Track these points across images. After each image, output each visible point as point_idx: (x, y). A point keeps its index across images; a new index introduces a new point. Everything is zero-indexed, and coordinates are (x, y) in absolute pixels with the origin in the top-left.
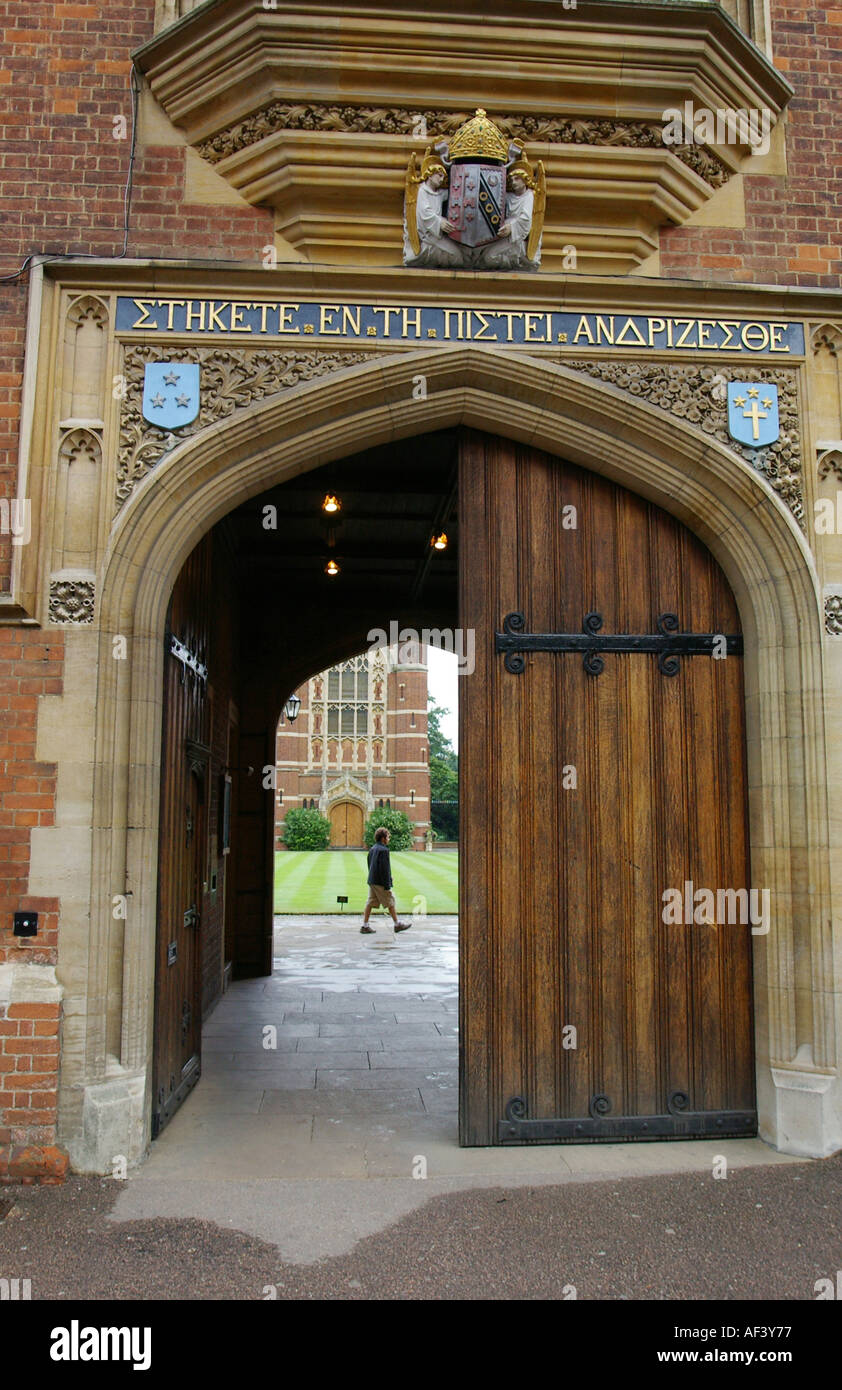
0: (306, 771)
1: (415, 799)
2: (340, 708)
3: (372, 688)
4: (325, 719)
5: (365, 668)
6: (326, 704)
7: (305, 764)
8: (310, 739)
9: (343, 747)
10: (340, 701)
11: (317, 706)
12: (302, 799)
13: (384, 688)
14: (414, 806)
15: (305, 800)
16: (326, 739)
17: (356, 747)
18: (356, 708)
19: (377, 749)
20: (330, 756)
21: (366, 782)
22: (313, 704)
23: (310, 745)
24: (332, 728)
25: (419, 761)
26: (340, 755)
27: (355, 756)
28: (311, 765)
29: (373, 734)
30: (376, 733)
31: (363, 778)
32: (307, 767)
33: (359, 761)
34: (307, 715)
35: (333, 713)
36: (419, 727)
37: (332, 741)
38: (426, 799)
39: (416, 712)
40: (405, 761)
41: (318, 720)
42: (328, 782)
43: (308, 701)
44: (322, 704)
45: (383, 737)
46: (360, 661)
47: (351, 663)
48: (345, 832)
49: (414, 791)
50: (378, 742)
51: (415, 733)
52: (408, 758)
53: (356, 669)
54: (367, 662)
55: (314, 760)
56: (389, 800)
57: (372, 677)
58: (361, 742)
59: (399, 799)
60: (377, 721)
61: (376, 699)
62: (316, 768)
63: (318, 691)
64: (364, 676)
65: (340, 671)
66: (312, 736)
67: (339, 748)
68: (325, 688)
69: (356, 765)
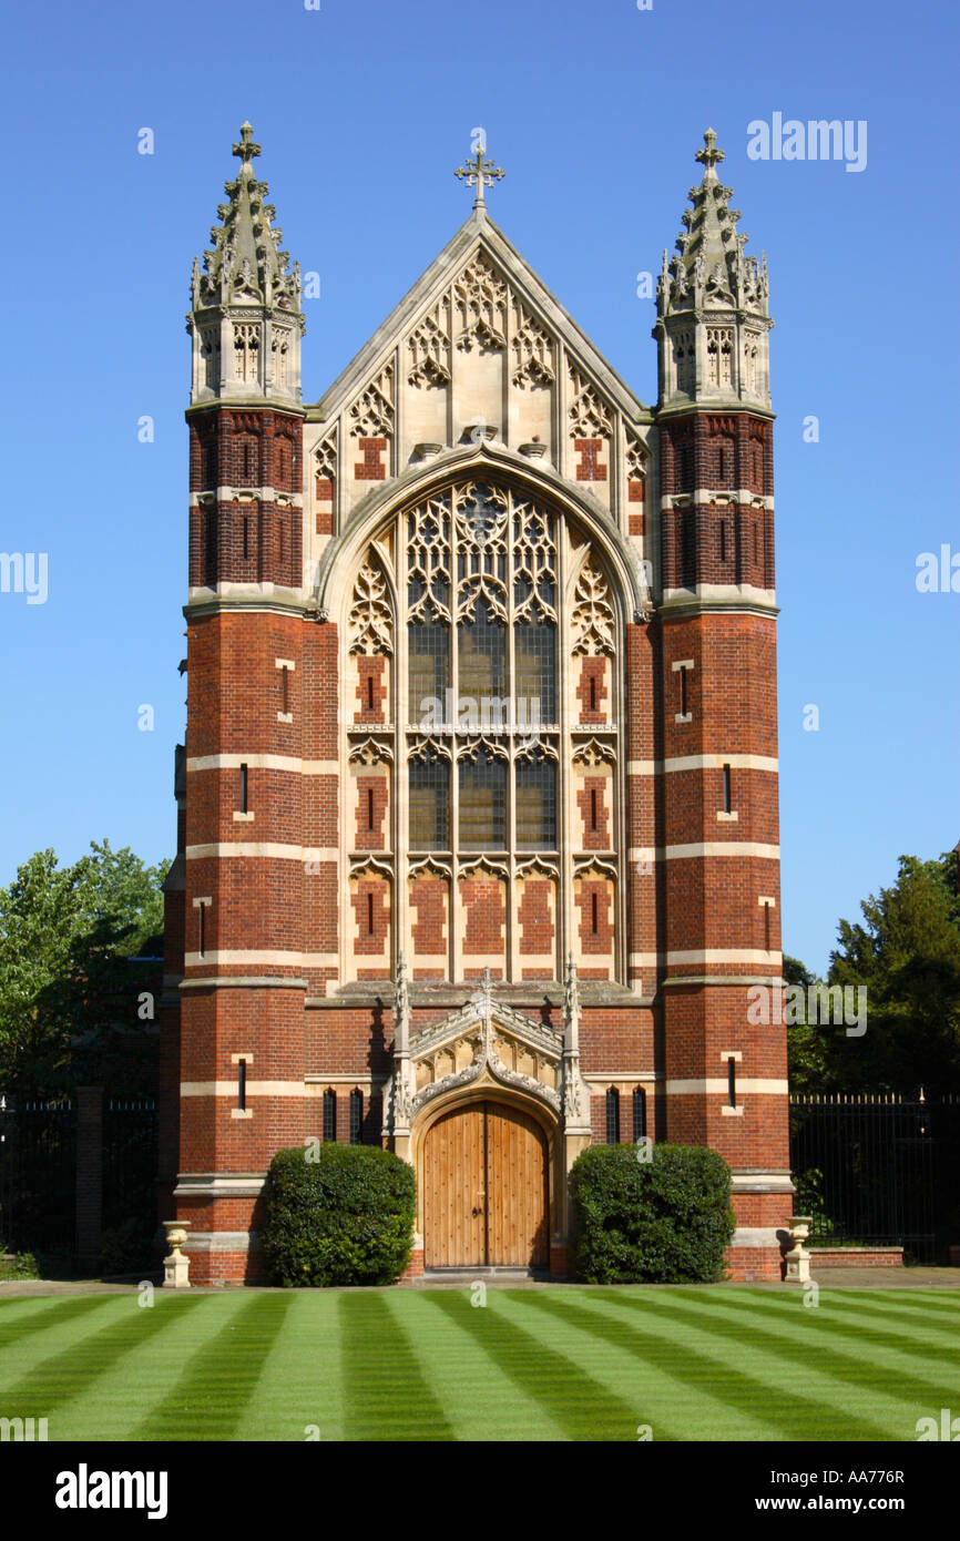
0: (332, 988)
1: (742, 1086)
2: (456, 753)
3: (572, 674)
4: (402, 795)
5: (546, 605)
6: (403, 741)
7: (330, 960)
8: (346, 869)
9: (469, 900)
11: (371, 745)
12: (318, 1092)
14: (739, 1111)
15: (331, 1094)
16: (405, 869)
17: (517, 895)
18: (515, 753)
19: (593, 904)
20: (418, 932)
22: (355, 738)
23: (346, 890)
25: (751, 945)
26: (455, 928)
27: (516, 931)
28: (349, 965)
29: (580, 849)
30: (587, 843)
32: (334, 973)
33: (529, 947)
34: (334, 779)
35: (428, 771)
36: (747, 817)
37: (428, 876)
38: (780, 1087)
39: (736, 761)
40: (698, 944)
41: (373, 797)
42: (416, 1029)
43: (333, 725)
44: (389, 739)
45: (613, 860)
46: (524, 579)
47: (495, 587)
48: (482, 1212)
49: (738, 1056)
50: (594, 877)
51: (734, 838)
52: (712, 930)
53: (512, 612)
54: (550, 587)
55: (361, 947)
56: (640, 1092)
57: (571, 635)
58: (536, 877)
59: (676, 1087)
60: (591, 799)
61: (584, 720)
62: (366, 975)
63: (370, 693)
64: (544, 635)
65: (455, 616)
66: (354, 859)
67: (455, 901)
68: (399, 680)
69: (516, 962)
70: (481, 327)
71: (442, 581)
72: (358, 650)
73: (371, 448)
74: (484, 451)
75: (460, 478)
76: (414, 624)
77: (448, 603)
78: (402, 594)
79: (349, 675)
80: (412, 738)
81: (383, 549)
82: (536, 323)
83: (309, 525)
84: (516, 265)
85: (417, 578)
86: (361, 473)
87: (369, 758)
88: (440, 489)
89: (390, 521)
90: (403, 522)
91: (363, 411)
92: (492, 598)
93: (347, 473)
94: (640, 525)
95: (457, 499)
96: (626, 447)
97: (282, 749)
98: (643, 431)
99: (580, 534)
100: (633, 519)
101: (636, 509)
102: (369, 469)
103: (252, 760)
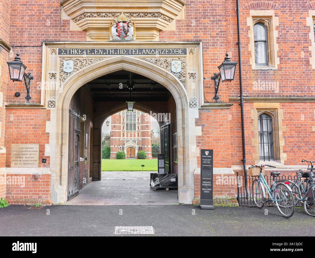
0: (121, 139)
1: (148, 146)
2: (129, 124)
3: (137, 119)
4: (125, 127)
5: (135, 114)
8: (122, 132)
10: (129, 122)
11: (123, 123)
13: (140, 119)
14: (148, 148)
16: (125, 132)
17: (133, 133)
18: (133, 124)
19: (138, 134)
20: (127, 136)
21: (136, 142)
24: (127, 129)
25: (149, 137)
26: (129, 135)
27: (133, 136)
30: (138, 130)
31: (135, 141)
34: (121, 126)
35: (127, 125)
36: (148, 128)
37: (127, 132)
38: (150, 146)
39: (148, 125)
40: (145, 137)
41: (123, 127)
42: (126, 142)
43: (121, 122)
45: (140, 131)
46: (134, 112)
48: (131, 154)
49: (148, 144)
50: (138, 132)
51: (147, 130)
52: (146, 136)
53: (133, 114)
55: (123, 137)
56: (141, 147)
57: (137, 116)
60: (138, 127)
61: (138, 121)
62: (123, 139)
64: (135, 116)
65: (129, 115)
67: (129, 134)
68: (125, 119)
69: (133, 138)
71: (128, 112)
72: (122, 117)
76: (126, 115)
78: (125, 113)
79: (122, 119)
80: (126, 123)
97: (117, 124)
103: (115, 125)
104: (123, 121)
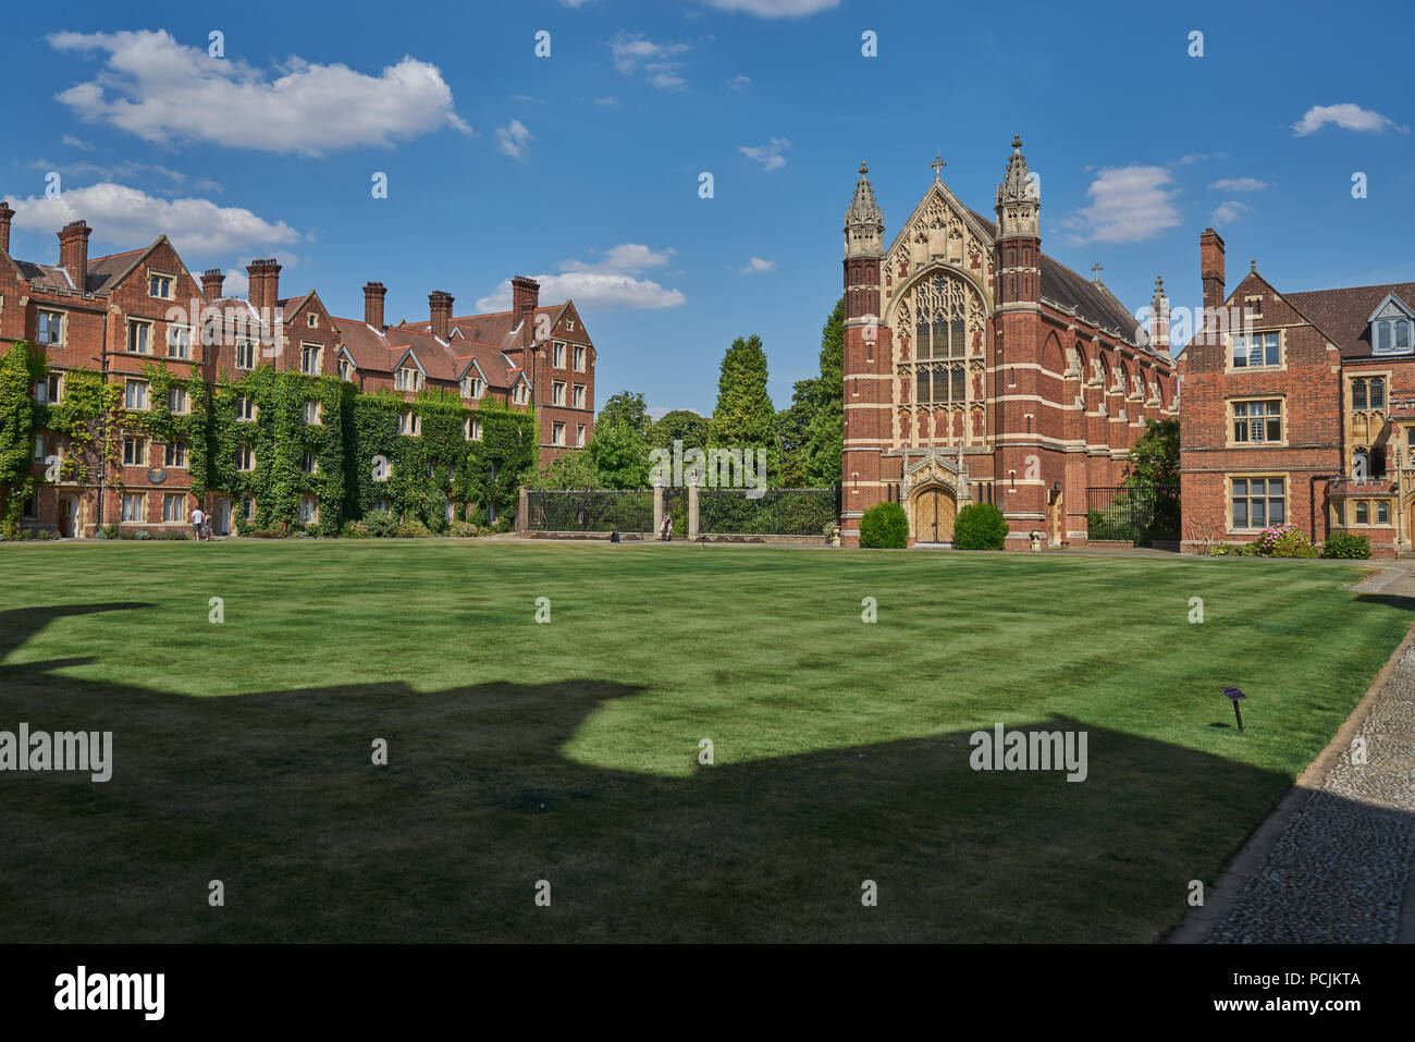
0: (890, 451)
1: (1016, 482)
2: (931, 369)
3: (969, 339)
4: (914, 385)
5: (961, 315)
6: (913, 366)
7: (890, 441)
8: (895, 410)
9: (936, 419)
10: (931, 360)
11: (904, 368)
12: (886, 485)
13: (983, 339)
14: (1014, 491)
15: (890, 486)
16: (914, 409)
17: (951, 417)
18: (949, 367)
19: (977, 418)
20: (920, 431)
21: (957, 462)
22: (899, 366)
23: (896, 418)
24: (923, 396)
25: (1021, 432)
26: (932, 429)
27: (951, 429)
28: (898, 442)
29: (972, 399)
30: (974, 398)
31: (953, 457)
32: (891, 445)
33: (955, 435)
34: (891, 380)
35: (923, 377)
36: (1019, 386)
37: (923, 412)
39: (1016, 366)
40: (1008, 432)
41: (906, 385)
43: (891, 363)
44: (909, 365)
45: (983, 403)
46: (954, 307)
47: (944, 310)
48: (935, 525)
49: (1015, 472)
50: (977, 409)
51: (1014, 394)
52: (1006, 427)
53: (949, 318)
54: (962, 307)
55: (901, 437)
56: (989, 484)
57: (968, 325)
58: (958, 410)
59: (998, 482)
60: (977, 380)
61: (974, 354)
62: (903, 446)
63: (905, 350)
64: (959, 326)
65: (930, 322)
66: (899, 407)
67: (931, 419)
68: (913, 345)
69: (952, 440)
70: (938, 220)
71: (927, 310)
72: (900, 336)
73: (903, 266)
74: (937, 263)
75: (931, 273)
76: (918, 325)
77: (928, 316)
78: (914, 316)
79: (897, 344)
80: (917, 364)
81: (907, 301)
82: (956, 215)
83: (883, 295)
84: (949, 195)
85: (919, 309)
86: (900, 275)
87: (904, 372)
88: (925, 278)
89: (909, 290)
90: (913, 290)
91: (900, 253)
92: (944, 314)
93: (895, 276)
94: (992, 283)
95: (931, 281)
96: (987, 255)
98: (991, 249)
99: (972, 289)
100: (990, 281)
101: (991, 277)
102: (903, 274)
103: (859, 376)
104: (901, 355)
